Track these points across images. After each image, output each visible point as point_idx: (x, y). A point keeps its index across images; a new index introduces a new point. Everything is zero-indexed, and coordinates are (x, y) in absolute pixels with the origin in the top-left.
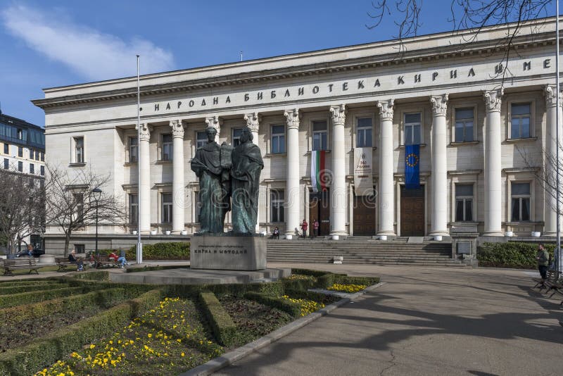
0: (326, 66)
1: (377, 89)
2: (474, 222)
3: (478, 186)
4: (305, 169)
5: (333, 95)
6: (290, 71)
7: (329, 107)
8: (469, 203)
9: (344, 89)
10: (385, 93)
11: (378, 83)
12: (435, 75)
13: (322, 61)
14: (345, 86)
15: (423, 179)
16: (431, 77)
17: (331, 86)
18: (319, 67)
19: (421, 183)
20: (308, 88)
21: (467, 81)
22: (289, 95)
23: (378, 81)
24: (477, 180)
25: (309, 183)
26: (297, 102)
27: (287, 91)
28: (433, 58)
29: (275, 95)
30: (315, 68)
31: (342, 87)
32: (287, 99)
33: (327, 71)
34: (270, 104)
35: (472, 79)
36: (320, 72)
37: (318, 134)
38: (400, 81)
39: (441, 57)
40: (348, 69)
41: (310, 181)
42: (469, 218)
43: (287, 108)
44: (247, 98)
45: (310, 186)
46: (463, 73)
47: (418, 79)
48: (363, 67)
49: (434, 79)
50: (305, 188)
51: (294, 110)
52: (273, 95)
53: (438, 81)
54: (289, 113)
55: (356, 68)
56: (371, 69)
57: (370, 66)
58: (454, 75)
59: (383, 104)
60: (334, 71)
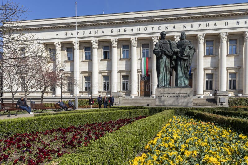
0: (152, 18)
1: (174, 30)
2: (213, 90)
3: (215, 74)
4: (140, 66)
5: (154, 32)
6: (134, 20)
7: (152, 37)
8: (211, 82)
9: (159, 29)
10: (177, 31)
11: (174, 27)
12: (200, 25)
13: (150, 16)
14: (159, 28)
15: (192, 71)
16: (198, 26)
17: (153, 27)
18: (148, 19)
19: (191, 73)
20: (142, 28)
21: (213, 28)
22: (133, 31)
23: (174, 26)
24: (215, 71)
25: (140, 72)
26: (136, 34)
27: (132, 29)
28: (200, 17)
29: (126, 31)
30: (146, 19)
31: (158, 28)
32: (132, 33)
33: (152, 21)
34: (124, 35)
35: (215, 27)
36: (148, 21)
37: (145, 50)
38: (184, 27)
39: (203, 17)
40: (161, 20)
41: (141, 71)
42: (211, 88)
43: (132, 37)
44: (112, 31)
45: (141, 74)
46: (211, 25)
47: (192, 26)
48: (168, 19)
49: (199, 27)
50: (139, 75)
51: (135, 38)
52: (125, 30)
53: (201, 28)
54: (133, 39)
55: (165, 20)
56: (171, 21)
57: (172, 19)
58: (208, 25)
59: (176, 37)
60: (155, 21)
